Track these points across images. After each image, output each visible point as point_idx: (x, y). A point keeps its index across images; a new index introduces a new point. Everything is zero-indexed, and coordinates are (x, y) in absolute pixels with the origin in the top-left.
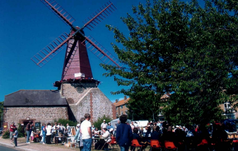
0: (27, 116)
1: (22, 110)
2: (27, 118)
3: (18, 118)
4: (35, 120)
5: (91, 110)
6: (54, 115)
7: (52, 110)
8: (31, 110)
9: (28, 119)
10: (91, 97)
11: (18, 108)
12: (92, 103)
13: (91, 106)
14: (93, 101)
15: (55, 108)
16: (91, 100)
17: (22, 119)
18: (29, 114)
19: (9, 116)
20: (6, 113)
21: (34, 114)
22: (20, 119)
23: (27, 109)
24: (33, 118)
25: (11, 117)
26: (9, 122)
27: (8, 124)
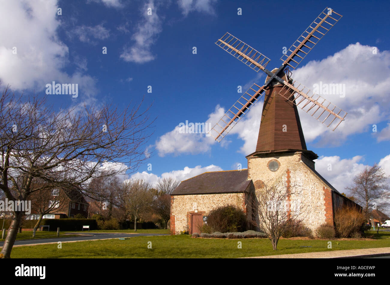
0: (195, 207)
1: (190, 199)
2: (195, 210)
3: (185, 210)
4: (205, 212)
10: (289, 177)
11: (186, 196)
12: (289, 186)
13: (289, 191)
14: (291, 184)
15: (228, 196)
16: (289, 181)
17: (190, 211)
18: (198, 205)
19: (176, 207)
20: (173, 203)
21: (203, 205)
22: (188, 211)
23: (195, 199)
24: (202, 210)
25: (178, 209)
26: (177, 215)
27: (175, 218)
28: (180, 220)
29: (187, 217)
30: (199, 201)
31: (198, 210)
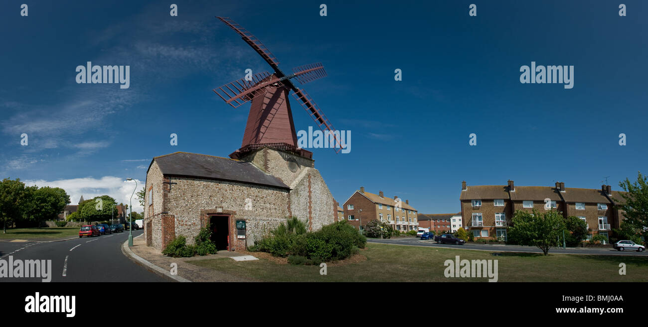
0: (217, 203)
1: (207, 187)
2: (216, 207)
3: (198, 205)
4: (235, 213)
5: (310, 204)
6: (268, 205)
7: (265, 196)
8: (226, 190)
9: (220, 210)
10: (310, 182)
11: (197, 182)
12: (310, 192)
13: (310, 197)
14: (311, 190)
15: (270, 191)
16: (310, 187)
17: (207, 209)
18: (221, 199)
19: (176, 199)
20: (169, 192)
21: (232, 200)
22: (203, 209)
23: (217, 188)
24: (229, 209)
25: (182, 202)
26: (179, 215)
27: (176, 220)
28: (186, 225)
29: (201, 220)
30: (224, 192)
31: (223, 207)
